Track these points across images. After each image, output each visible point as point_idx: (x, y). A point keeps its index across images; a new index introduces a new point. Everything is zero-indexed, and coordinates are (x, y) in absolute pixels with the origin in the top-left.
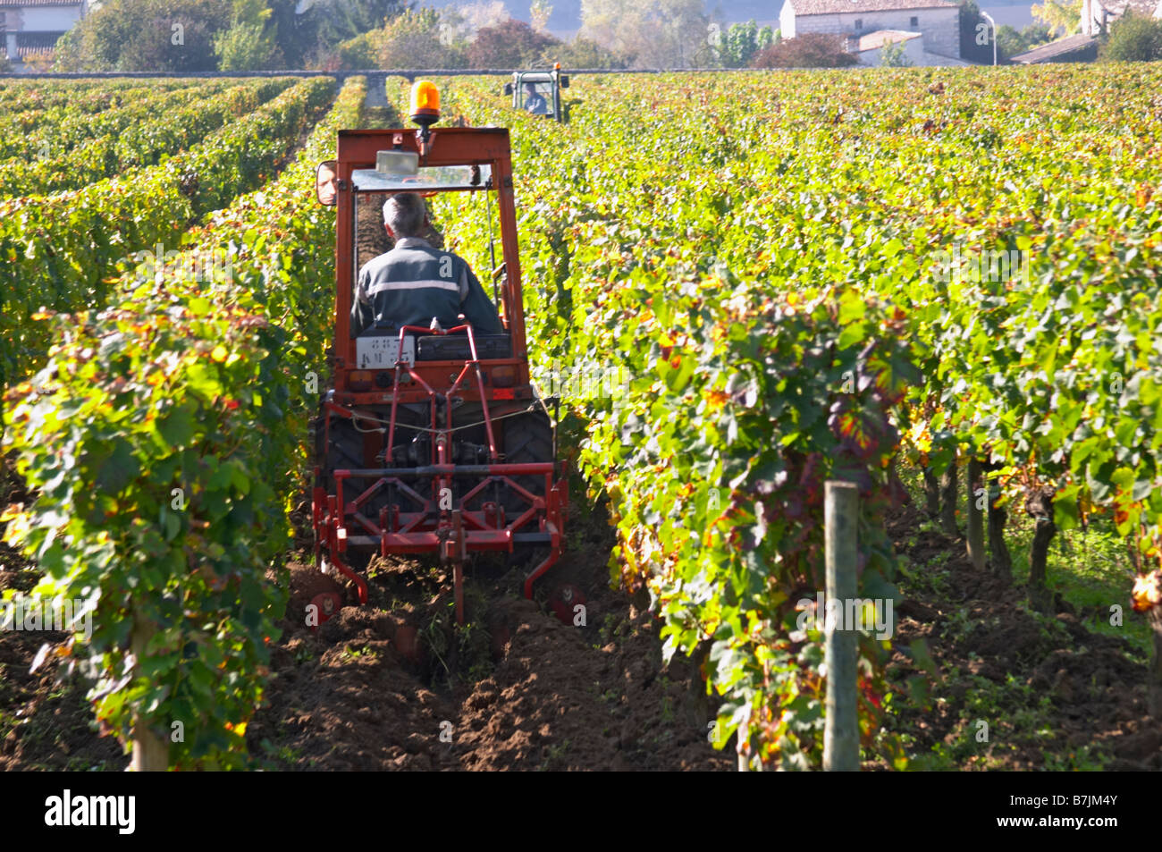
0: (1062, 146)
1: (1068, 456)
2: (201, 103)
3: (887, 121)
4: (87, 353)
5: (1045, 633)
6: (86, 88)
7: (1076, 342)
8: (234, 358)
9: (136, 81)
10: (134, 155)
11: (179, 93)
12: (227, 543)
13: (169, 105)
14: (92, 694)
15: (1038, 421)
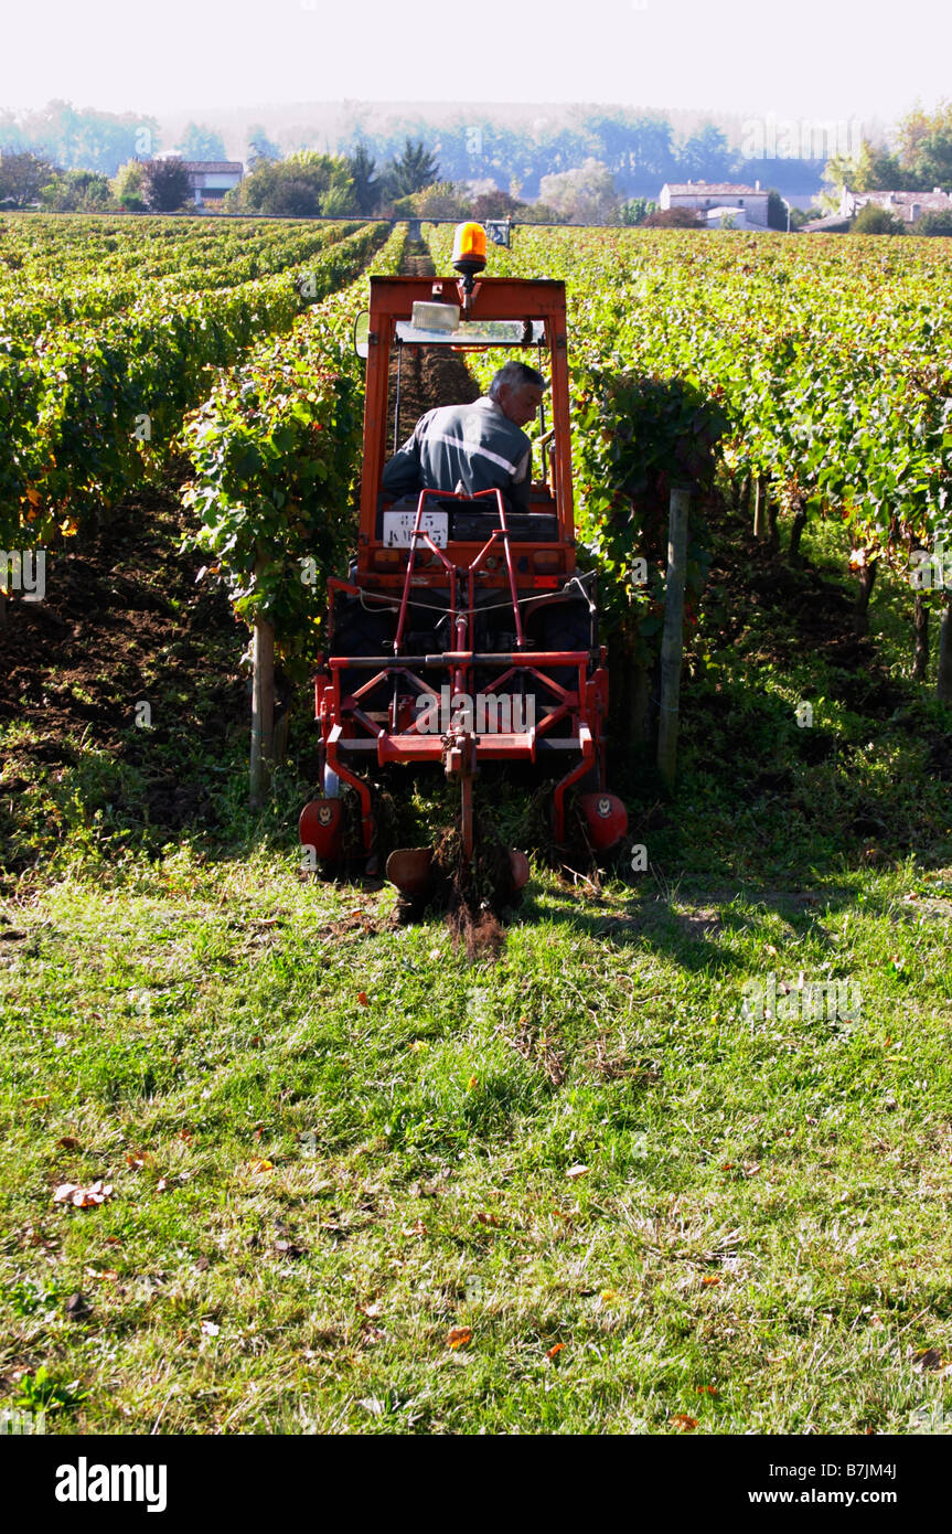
4: (233, 394)
14: (231, 597)
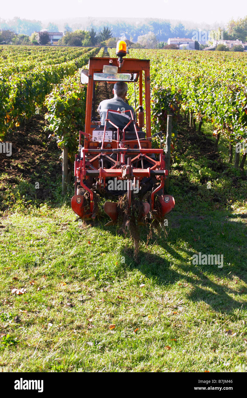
0: (208, 64)
1: (205, 112)
2: (79, 51)
3: (183, 58)
4: (58, 91)
5: (200, 138)
6: (62, 48)
7: (207, 95)
8: (80, 92)
9: (70, 47)
10: (69, 59)
11: (76, 49)
12: (78, 120)
13: (74, 51)
14: (57, 142)
15: (201, 106)
